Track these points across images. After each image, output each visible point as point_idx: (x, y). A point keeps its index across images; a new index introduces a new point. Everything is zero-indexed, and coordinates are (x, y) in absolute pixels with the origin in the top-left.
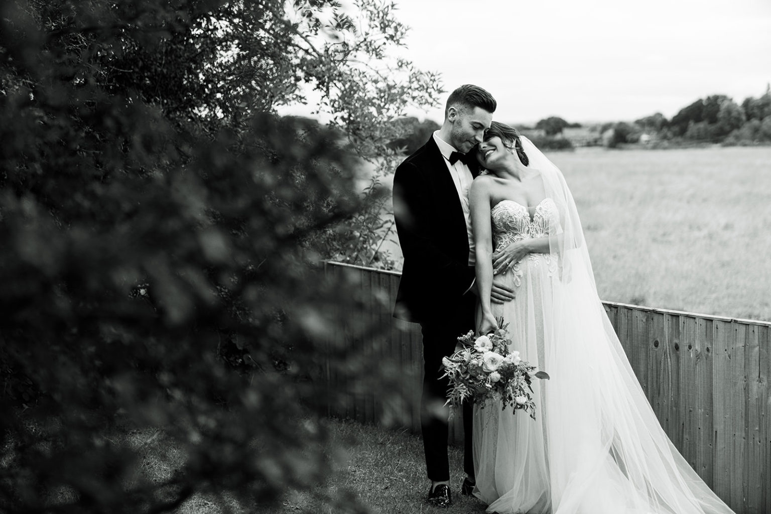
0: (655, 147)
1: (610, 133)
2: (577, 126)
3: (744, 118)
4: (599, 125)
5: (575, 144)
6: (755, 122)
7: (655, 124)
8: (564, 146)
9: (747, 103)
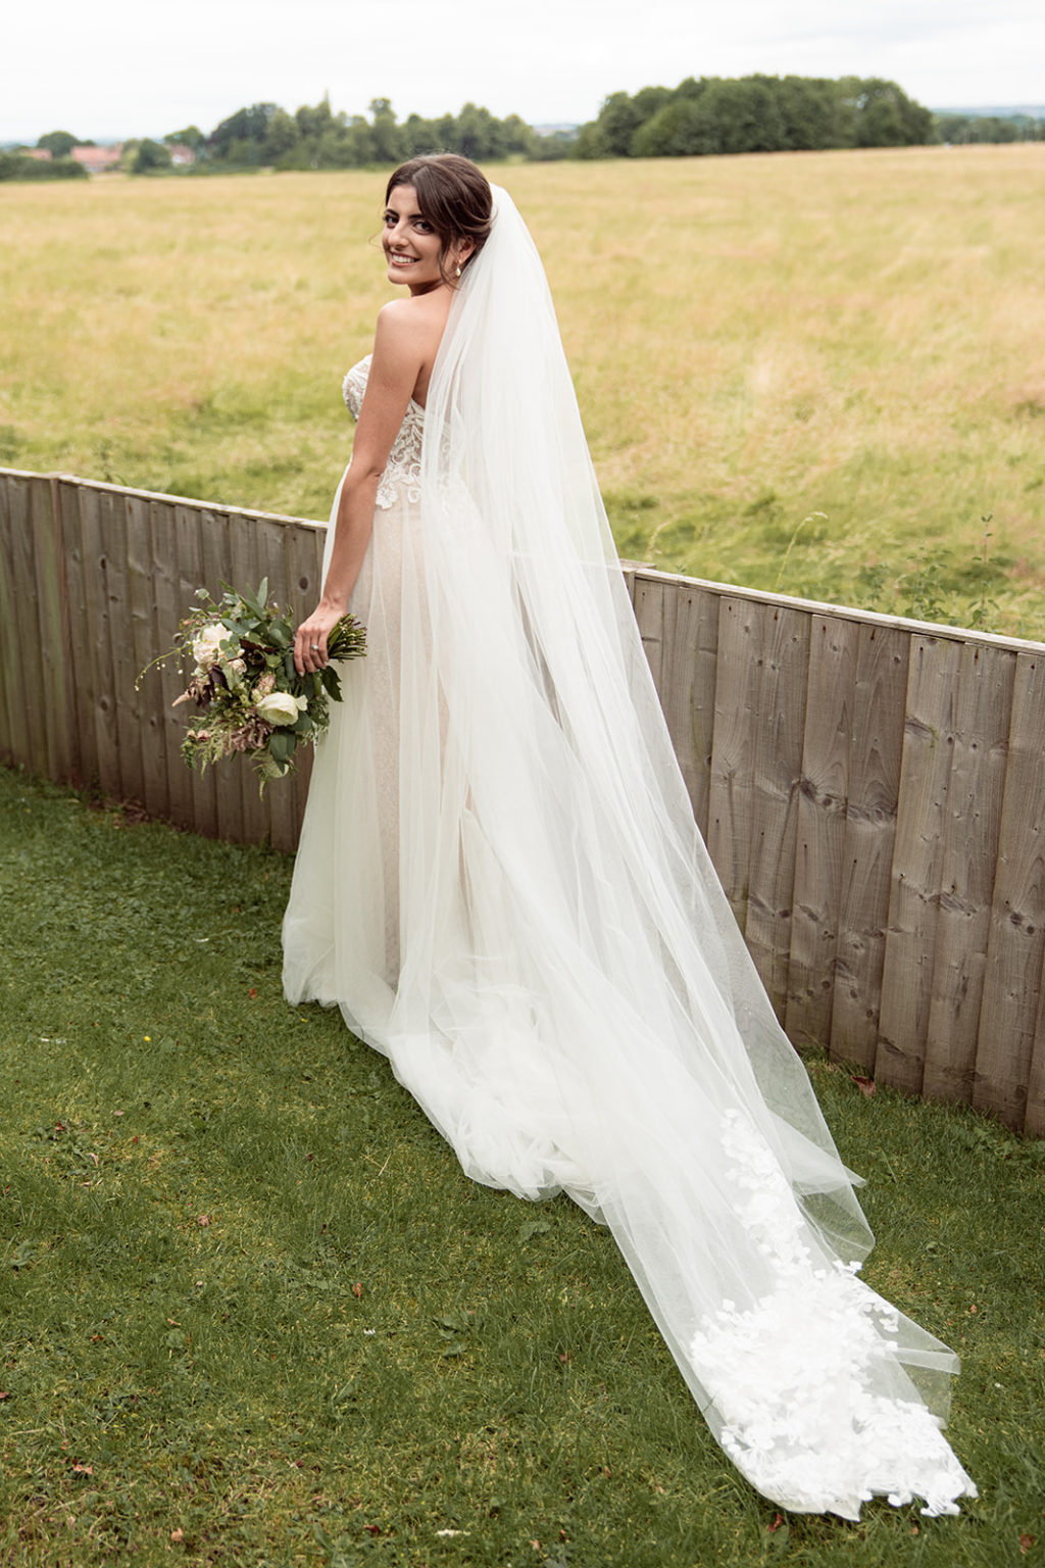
0: (193, 172)
1: (133, 154)
2: (89, 144)
3: (298, 134)
4: (119, 143)
5: (89, 168)
6: (311, 139)
7: (188, 139)
8: (75, 172)
9: (302, 114)
